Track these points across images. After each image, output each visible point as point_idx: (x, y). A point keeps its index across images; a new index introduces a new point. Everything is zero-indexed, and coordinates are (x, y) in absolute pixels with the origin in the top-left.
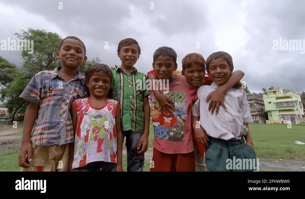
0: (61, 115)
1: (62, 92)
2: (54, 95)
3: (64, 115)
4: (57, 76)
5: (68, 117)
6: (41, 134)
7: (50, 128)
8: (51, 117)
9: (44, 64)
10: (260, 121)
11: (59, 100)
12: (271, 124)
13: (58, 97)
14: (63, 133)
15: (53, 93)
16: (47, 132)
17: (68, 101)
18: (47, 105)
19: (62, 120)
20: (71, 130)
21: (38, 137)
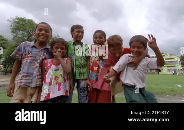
0: (34, 69)
1: (36, 55)
2: (31, 57)
3: (36, 69)
4: (34, 45)
5: (39, 70)
6: (21, 79)
7: (26, 76)
8: (28, 70)
9: (25, 38)
10: (156, 73)
11: (34, 60)
12: (162, 74)
13: (33, 58)
14: (35, 80)
15: (30, 55)
16: (24, 78)
17: (39, 61)
18: (25, 62)
19: (35, 72)
20: (40, 78)
21: (19, 81)
